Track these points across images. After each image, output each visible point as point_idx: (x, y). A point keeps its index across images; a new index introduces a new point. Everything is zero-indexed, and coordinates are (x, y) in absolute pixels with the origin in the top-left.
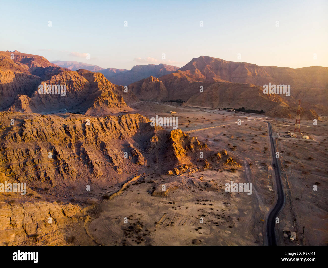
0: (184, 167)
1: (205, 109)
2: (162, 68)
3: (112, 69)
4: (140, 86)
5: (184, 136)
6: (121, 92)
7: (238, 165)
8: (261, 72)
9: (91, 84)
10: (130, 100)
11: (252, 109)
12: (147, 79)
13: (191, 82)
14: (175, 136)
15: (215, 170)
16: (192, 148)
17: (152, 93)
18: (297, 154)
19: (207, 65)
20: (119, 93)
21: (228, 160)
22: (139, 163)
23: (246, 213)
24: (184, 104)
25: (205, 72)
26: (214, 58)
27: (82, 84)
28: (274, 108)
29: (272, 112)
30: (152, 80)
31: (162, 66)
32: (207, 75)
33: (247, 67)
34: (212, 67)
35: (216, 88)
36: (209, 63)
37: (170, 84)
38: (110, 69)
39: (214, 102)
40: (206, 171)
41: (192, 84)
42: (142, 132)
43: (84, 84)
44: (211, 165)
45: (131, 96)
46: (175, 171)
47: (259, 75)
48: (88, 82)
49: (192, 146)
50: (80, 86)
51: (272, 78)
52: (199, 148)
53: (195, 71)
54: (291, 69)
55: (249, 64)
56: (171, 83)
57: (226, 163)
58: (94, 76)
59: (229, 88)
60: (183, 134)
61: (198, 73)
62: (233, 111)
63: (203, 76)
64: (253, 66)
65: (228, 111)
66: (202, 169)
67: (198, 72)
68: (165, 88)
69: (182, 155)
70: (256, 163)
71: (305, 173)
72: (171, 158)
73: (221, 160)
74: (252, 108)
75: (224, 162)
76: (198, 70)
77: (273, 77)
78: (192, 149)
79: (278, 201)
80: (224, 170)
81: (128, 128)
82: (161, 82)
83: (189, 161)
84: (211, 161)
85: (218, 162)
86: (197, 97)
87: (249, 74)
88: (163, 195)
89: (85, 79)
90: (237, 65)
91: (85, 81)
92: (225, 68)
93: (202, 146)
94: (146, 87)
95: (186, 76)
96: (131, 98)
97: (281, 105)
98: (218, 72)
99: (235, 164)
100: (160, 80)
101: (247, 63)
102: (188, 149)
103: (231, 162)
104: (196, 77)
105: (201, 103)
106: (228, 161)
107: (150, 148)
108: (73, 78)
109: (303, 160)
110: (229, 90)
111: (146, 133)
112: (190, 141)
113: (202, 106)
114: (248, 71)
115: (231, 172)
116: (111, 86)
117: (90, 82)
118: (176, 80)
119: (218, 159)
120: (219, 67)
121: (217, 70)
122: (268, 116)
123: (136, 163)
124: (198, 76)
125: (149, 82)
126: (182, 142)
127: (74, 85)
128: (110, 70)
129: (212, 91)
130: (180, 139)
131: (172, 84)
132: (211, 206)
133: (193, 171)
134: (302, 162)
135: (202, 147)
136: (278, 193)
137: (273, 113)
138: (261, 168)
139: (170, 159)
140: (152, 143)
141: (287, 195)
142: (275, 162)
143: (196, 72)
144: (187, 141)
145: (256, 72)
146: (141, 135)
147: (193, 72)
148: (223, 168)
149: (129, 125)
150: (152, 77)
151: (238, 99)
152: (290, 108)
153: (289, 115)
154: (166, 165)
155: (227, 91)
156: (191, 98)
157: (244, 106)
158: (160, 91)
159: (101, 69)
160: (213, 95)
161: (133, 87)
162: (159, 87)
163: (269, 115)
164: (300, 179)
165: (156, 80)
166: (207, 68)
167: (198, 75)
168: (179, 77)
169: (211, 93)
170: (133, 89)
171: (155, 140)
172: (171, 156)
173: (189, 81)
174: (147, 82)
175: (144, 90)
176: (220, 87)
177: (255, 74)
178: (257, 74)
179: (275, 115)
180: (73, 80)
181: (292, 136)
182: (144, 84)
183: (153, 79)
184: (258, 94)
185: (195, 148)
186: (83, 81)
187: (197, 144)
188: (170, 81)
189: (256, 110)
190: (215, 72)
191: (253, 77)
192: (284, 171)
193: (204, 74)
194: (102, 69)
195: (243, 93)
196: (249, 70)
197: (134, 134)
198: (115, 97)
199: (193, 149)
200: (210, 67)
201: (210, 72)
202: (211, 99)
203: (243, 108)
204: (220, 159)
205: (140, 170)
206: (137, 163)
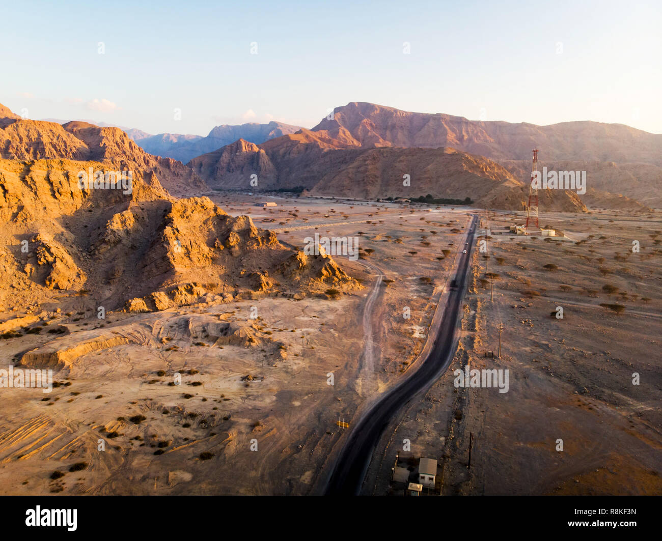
0: (190, 291)
1: (348, 200)
2: (273, 129)
3: (169, 134)
4: (217, 161)
5: (218, 216)
6: (168, 171)
7: (354, 283)
8: (475, 132)
9: (91, 152)
10: (188, 188)
11: (448, 198)
12: (231, 146)
13: (326, 150)
14: (189, 212)
15: (284, 296)
16: (232, 244)
17: (242, 176)
18: (521, 262)
19: (365, 120)
20: (160, 172)
21: (326, 269)
22: (53, 284)
23: (297, 404)
24: (305, 193)
25: (359, 133)
26: (378, 106)
27: (68, 150)
28: (493, 191)
29: (487, 200)
30: (242, 147)
31: (274, 125)
32: (363, 140)
33: (446, 124)
34: (373, 124)
35: (374, 159)
36: (369, 117)
37: (283, 157)
38: (165, 136)
39: (369, 188)
40: (255, 300)
41: (327, 153)
42: (98, 206)
43: (74, 150)
44: (277, 285)
45: (189, 181)
46: (154, 301)
47: (470, 140)
48: (86, 147)
49: (234, 240)
50: (64, 153)
51: (496, 146)
52: (252, 245)
53: (338, 132)
54: (533, 126)
55: (451, 116)
56: (285, 153)
57: (320, 277)
58: (103, 134)
59: (401, 158)
60: (215, 210)
61: (345, 135)
62: (406, 201)
63: (356, 143)
64: (459, 122)
65: (396, 203)
66: (246, 296)
67: (344, 133)
68: (271, 165)
69: (195, 259)
70: (408, 281)
71: (529, 295)
72: (157, 267)
73: (307, 271)
74: (449, 194)
75: (314, 275)
76: (346, 130)
77: (499, 143)
78: (232, 247)
79: (426, 363)
80: (309, 295)
81: (50, 193)
82: (262, 151)
83: (217, 276)
84: (281, 276)
85: (298, 278)
86: (334, 177)
87: (451, 136)
88: (51, 363)
89: (79, 141)
90: (426, 119)
91: (78, 145)
92: (402, 127)
93: (262, 239)
94: (230, 163)
95: (319, 141)
96: (192, 185)
97: (506, 184)
98: (388, 133)
99: (345, 280)
100: (260, 148)
101: (447, 115)
102: (222, 247)
103: (334, 274)
104: (339, 143)
105: (341, 191)
106: (324, 272)
107: (103, 246)
108: (44, 136)
109: (533, 272)
110: (401, 161)
111: (107, 208)
112: (232, 226)
113: (344, 195)
114: (449, 131)
115: (326, 298)
116: (142, 157)
117: (90, 148)
118: (295, 149)
119: (298, 268)
120: (390, 124)
121: (386, 129)
122: (479, 207)
123: (44, 284)
124: (345, 142)
125: (236, 152)
126: (209, 231)
127: (47, 150)
128: (164, 138)
129: (366, 165)
130: (205, 222)
131: (288, 156)
132: (192, 388)
133: (213, 300)
134: (530, 276)
135: (263, 242)
136: (436, 344)
137: (489, 201)
138: (416, 290)
139: (154, 270)
140: (112, 231)
141: (461, 347)
142: (459, 277)
143: (341, 133)
144: (223, 228)
145: (464, 133)
146: (89, 214)
147: (335, 134)
148: (307, 290)
149: (56, 185)
150: (241, 140)
151: (419, 179)
152: (524, 189)
153: (523, 203)
154: (139, 287)
155: (397, 164)
156: (321, 181)
157: (430, 194)
158: (260, 170)
159: (145, 136)
160: (367, 173)
161: (201, 165)
162: (258, 164)
163: (481, 206)
164: (513, 307)
165: (252, 148)
166: (365, 126)
167: (345, 139)
168: (301, 142)
169: (362, 169)
170: (200, 167)
171: (123, 222)
172: (159, 261)
173: (323, 149)
174: (231, 153)
175: (224, 169)
176: (384, 157)
177: (463, 136)
178: (466, 137)
179: (494, 204)
180: (45, 139)
181: (518, 232)
182: (225, 157)
183: (243, 144)
184: (462, 166)
185: (242, 246)
186: (72, 145)
187: (249, 235)
188: (282, 151)
189: (455, 199)
190: (381, 135)
191: (458, 142)
192: (474, 293)
193: (358, 140)
194: (149, 135)
195: (429, 167)
196: (450, 129)
197: (70, 211)
198: (138, 175)
199: (237, 248)
200: (371, 125)
201: (369, 134)
202: (363, 180)
203: (429, 196)
204: (304, 267)
205: (51, 301)
206: (48, 283)
